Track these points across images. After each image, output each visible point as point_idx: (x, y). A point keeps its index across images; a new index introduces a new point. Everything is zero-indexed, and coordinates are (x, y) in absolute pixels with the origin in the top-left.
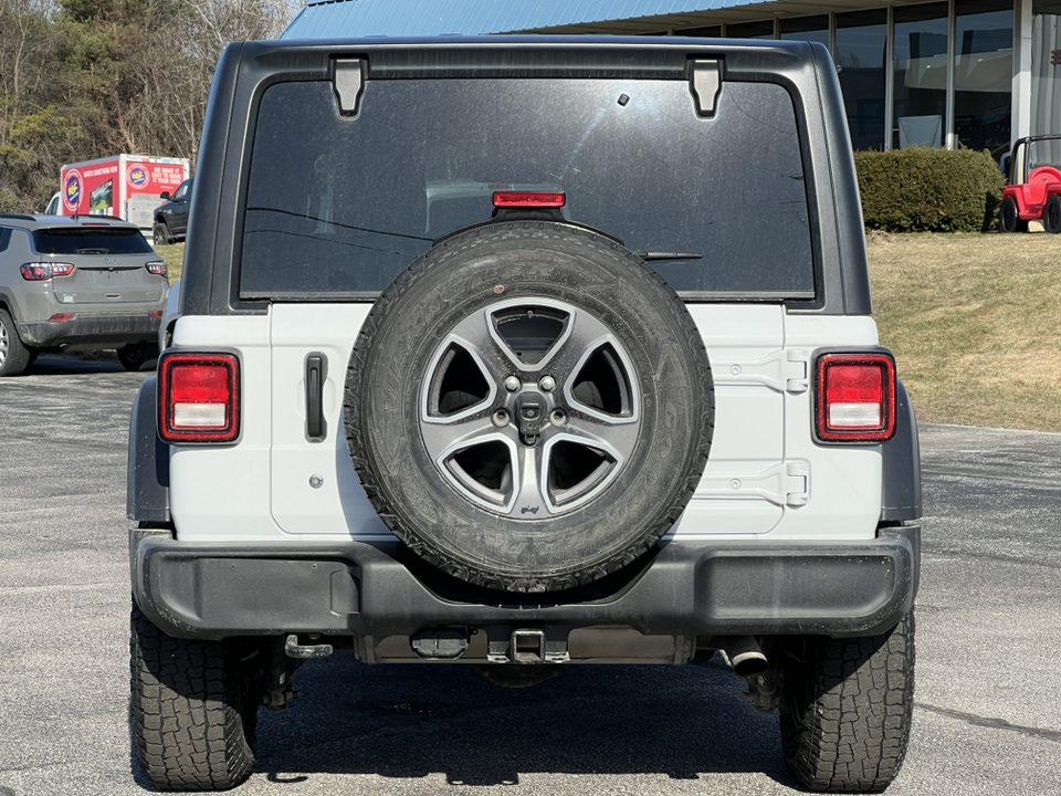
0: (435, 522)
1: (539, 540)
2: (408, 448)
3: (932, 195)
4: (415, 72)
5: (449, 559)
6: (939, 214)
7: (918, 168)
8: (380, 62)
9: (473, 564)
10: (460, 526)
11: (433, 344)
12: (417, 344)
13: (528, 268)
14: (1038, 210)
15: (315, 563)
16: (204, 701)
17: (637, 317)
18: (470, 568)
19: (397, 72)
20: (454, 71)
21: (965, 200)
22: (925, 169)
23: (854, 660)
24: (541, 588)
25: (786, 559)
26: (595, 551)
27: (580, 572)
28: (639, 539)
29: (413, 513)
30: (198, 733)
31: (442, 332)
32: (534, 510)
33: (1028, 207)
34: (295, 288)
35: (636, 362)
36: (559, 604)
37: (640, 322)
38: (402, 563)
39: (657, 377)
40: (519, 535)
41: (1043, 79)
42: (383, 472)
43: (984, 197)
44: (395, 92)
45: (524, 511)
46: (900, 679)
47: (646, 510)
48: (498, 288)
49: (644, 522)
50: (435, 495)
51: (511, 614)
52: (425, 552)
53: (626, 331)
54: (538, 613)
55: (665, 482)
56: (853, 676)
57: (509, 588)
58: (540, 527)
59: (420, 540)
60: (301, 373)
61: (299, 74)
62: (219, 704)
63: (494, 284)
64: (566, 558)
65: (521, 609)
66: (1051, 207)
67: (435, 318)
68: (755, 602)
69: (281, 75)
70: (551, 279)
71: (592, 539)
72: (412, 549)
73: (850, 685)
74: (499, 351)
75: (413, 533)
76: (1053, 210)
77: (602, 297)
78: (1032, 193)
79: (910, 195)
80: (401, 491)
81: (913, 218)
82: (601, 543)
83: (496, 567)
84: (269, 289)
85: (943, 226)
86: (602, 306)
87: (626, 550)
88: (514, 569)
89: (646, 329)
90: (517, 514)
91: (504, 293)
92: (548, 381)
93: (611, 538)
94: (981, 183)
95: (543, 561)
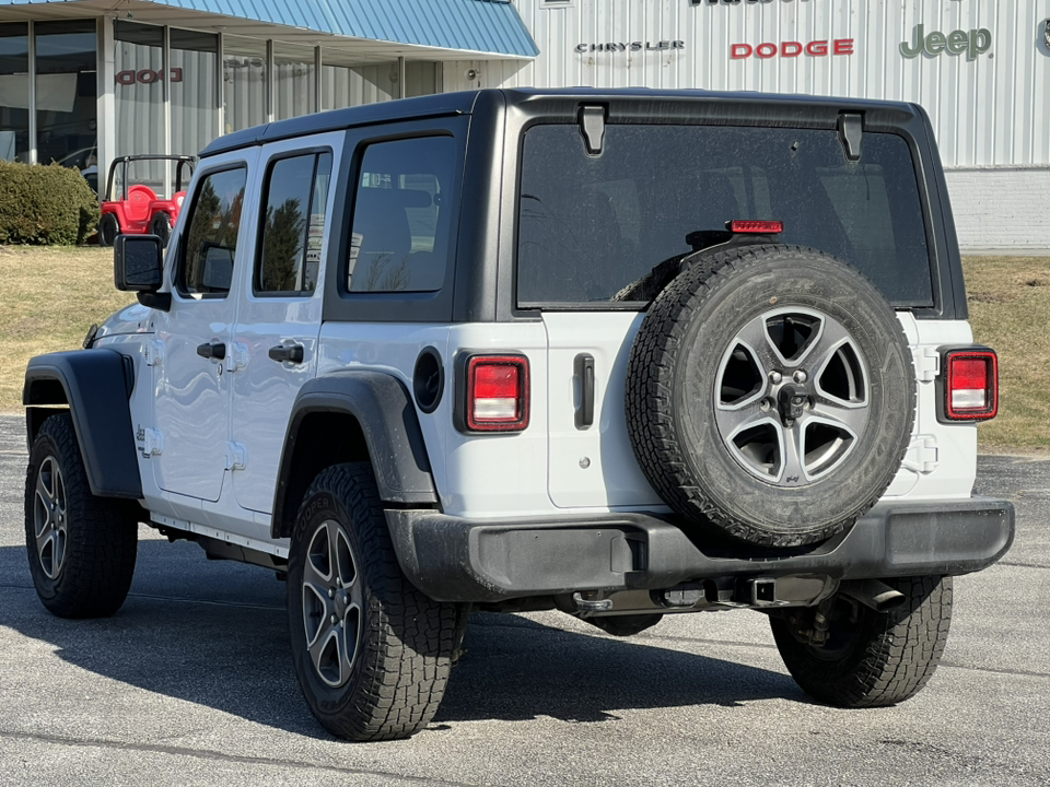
0: (729, 491)
1: (802, 503)
2: (709, 430)
3: (30, 209)
4: (642, 119)
5: (736, 521)
6: (36, 227)
7: (15, 183)
8: (617, 110)
9: (754, 524)
10: (747, 494)
13: (796, 283)
14: (143, 225)
15: (599, 531)
16: (437, 658)
17: (871, 322)
18: (751, 528)
19: (629, 118)
20: (672, 119)
21: (60, 215)
22: (21, 184)
23: (920, 597)
24: (797, 542)
25: (939, 514)
27: (828, 528)
29: (712, 484)
30: (426, 687)
31: (731, 335)
32: (796, 479)
33: (129, 222)
34: (561, 300)
35: (867, 358)
36: (793, 556)
37: (874, 326)
38: (678, 527)
39: (883, 370)
40: (787, 499)
41: (138, 103)
42: (691, 451)
43: (77, 212)
44: (627, 135)
45: (789, 480)
47: (877, 476)
48: (773, 299)
50: (728, 469)
51: (758, 566)
52: (716, 516)
53: (862, 333)
54: (777, 564)
56: (918, 610)
57: (775, 544)
58: (801, 493)
59: (715, 506)
60: (570, 371)
61: (555, 118)
62: (447, 660)
63: (770, 296)
64: (821, 517)
65: (766, 561)
66: (156, 224)
68: (918, 549)
69: (540, 119)
70: (811, 292)
71: (839, 501)
72: (705, 515)
74: (770, 350)
75: (711, 501)
76: (158, 226)
77: (846, 307)
78: (132, 208)
79: (8, 208)
80: (705, 466)
81: (10, 231)
82: (846, 504)
83: (771, 527)
84: (541, 300)
85: (40, 239)
86: (845, 314)
88: (784, 528)
89: (878, 332)
90: (784, 483)
91: (776, 303)
92: (801, 375)
94: (75, 198)
95: (805, 520)
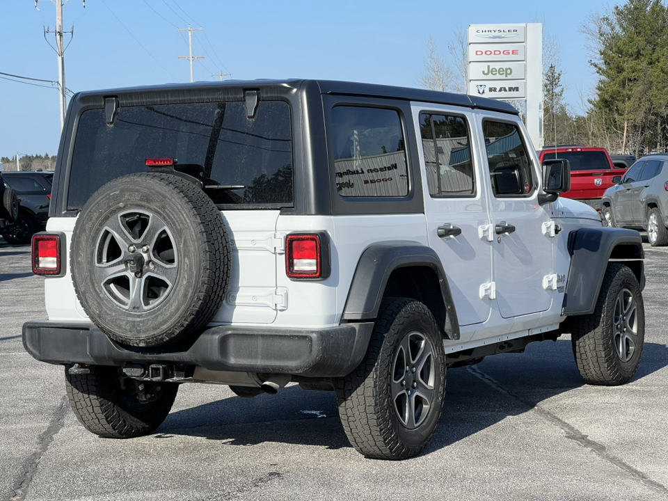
0: (98, 312)
1: (138, 322)
2: (89, 278)
10: (108, 314)
11: (98, 230)
12: (91, 231)
13: (131, 195)
15: (81, 331)
16: (89, 395)
19: (129, 103)
24: (142, 345)
25: (263, 336)
26: (159, 328)
28: (178, 323)
29: (90, 308)
31: (101, 225)
32: (137, 308)
39: (182, 246)
40: (130, 319)
42: (79, 289)
44: (129, 112)
46: (371, 401)
48: (121, 205)
49: (178, 315)
50: (98, 300)
53: (170, 224)
54: (155, 357)
55: (185, 296)
58: (139, 316)
59: (95, 320)
61: (93, 106)
62: (95, 397)
63: (119, 203)
64: (148, 331)
67: (97, 218)
68: (250, 356)
69: (87, 107)
70: (140, 200)
73: (349, 402)
75: (92, 317)
77: (159, 208)
80: (86, 297)
82: (161, 324)
83: (122, 334)
87: (173, 327)
90: (132, 309)
91: (124, 207)
92: (145, 248)
93: (165, 322)
95: (139, 332)
